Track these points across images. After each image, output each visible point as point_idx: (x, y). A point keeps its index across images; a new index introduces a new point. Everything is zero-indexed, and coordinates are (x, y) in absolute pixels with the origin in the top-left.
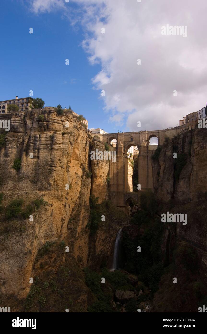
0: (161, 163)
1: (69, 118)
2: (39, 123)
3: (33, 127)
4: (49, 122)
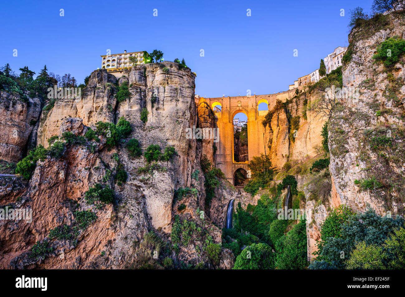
0: (274, 128)
2: (163, 76)
3: (155, 80)
4: (172, 75)
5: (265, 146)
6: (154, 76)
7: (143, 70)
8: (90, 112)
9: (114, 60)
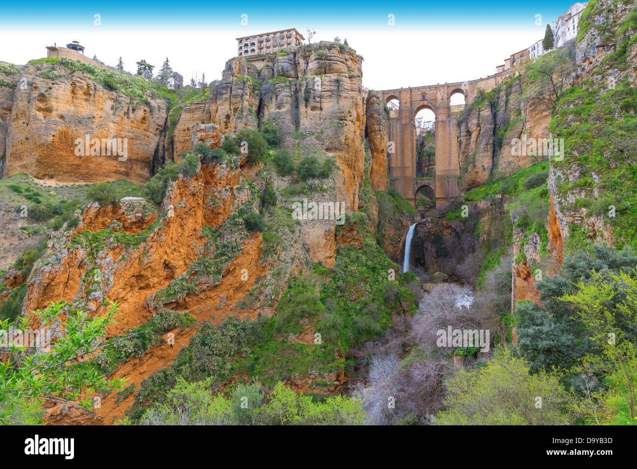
0: (473, 129)
2: (319, 62)
3: (309, 68)
4: (331, 60)
5: (459, 154)
6: (307, 63)
7: (292, 56)
8: (228, 117)
9: (253, 44)
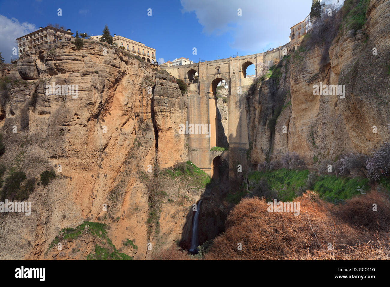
0: (256, 105)
1: (94, 51)
4: (61, 60)
5: (248, 128)
